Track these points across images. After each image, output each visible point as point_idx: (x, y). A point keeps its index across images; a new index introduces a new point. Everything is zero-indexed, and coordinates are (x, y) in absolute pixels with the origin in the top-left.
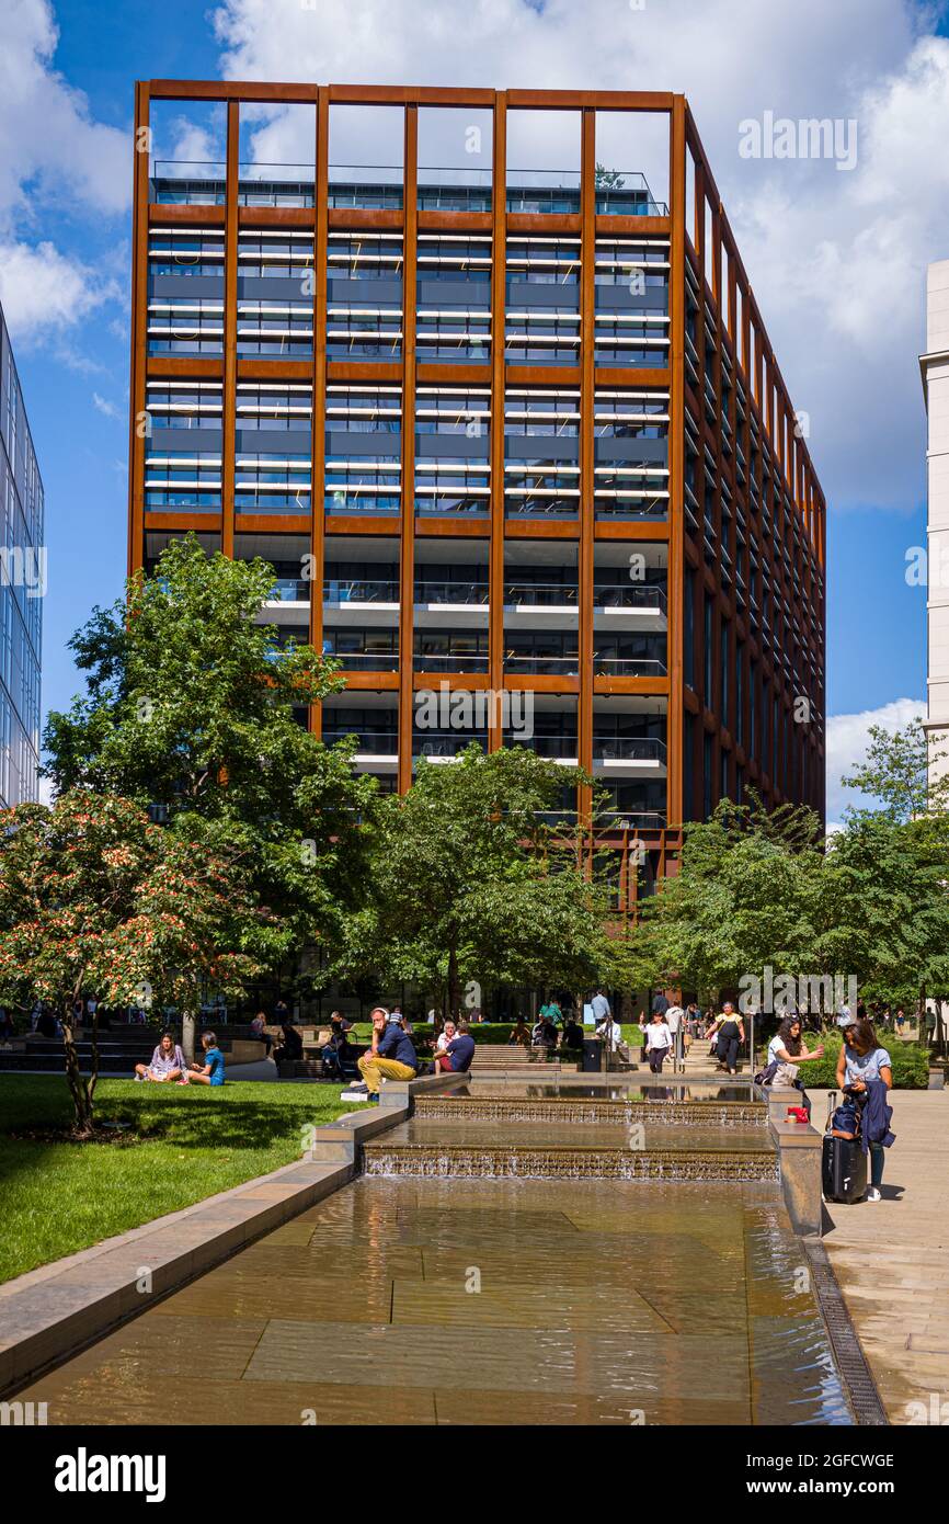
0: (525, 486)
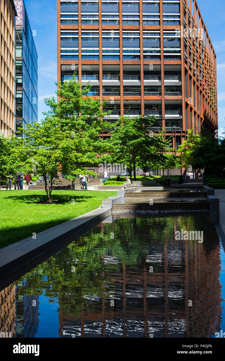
0: (148, 53)
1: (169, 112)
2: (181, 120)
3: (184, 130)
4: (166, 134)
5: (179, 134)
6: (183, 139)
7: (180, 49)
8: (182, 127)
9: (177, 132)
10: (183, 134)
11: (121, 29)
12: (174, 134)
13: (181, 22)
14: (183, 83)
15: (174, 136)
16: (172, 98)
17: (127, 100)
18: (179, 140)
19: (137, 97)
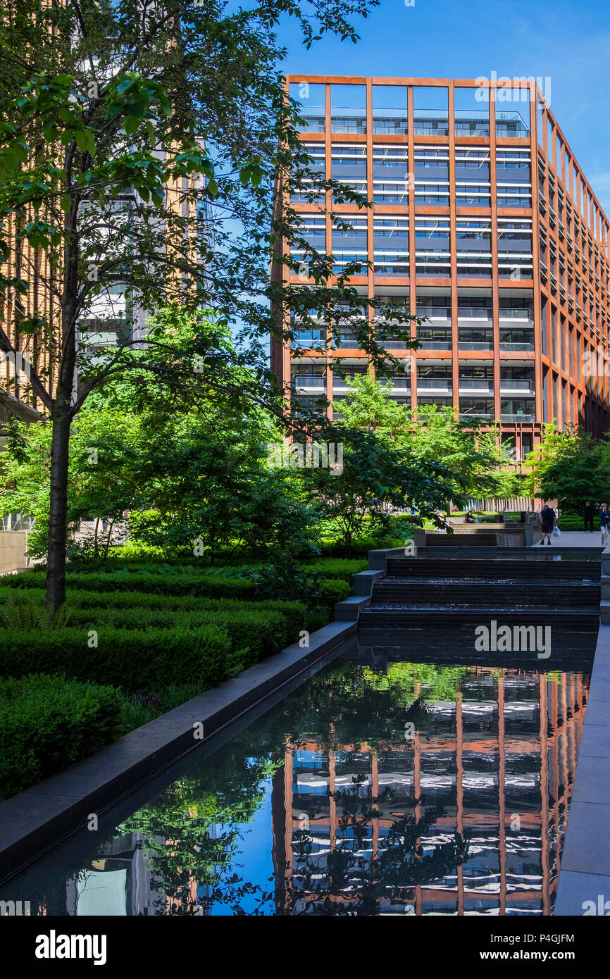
1: (508, 383)
2: (534, 399)
3: (539, 421)
4: (503, 430)
5: (528, 430)
6: (536, 439)
7: (530, 256)
8: (534, 412)
9: (525, 425)
10: (536, 430)
11: (412, 214)
12: (518, 430)
13: (534, 200)
14: (537, 325)
15: (519, 434)
16: (515, 356)
17: (424, 359)
18: (528, 441)
19: (444, 352)
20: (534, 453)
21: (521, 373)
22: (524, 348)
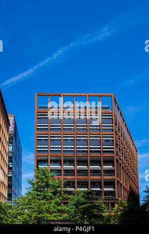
1: (106, 187)
2: (115, 192)
3: (117, 198)
4: (105, 201)
5: (113, 201)
6: (116, 204)
7: (113, 147)
8: (115, 196)
10: (116, 201)
13: (114, 129)
14: (115, 168)
15: (110, 202)
17: (79, 179)
18: (113, 205)
19: (86, 177)
20: (115, 208)
21: (110, 184)
22: (111, 175)
